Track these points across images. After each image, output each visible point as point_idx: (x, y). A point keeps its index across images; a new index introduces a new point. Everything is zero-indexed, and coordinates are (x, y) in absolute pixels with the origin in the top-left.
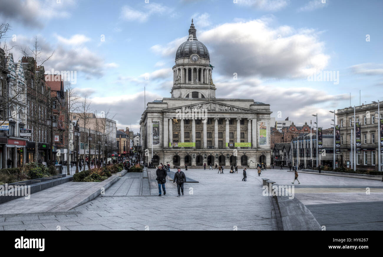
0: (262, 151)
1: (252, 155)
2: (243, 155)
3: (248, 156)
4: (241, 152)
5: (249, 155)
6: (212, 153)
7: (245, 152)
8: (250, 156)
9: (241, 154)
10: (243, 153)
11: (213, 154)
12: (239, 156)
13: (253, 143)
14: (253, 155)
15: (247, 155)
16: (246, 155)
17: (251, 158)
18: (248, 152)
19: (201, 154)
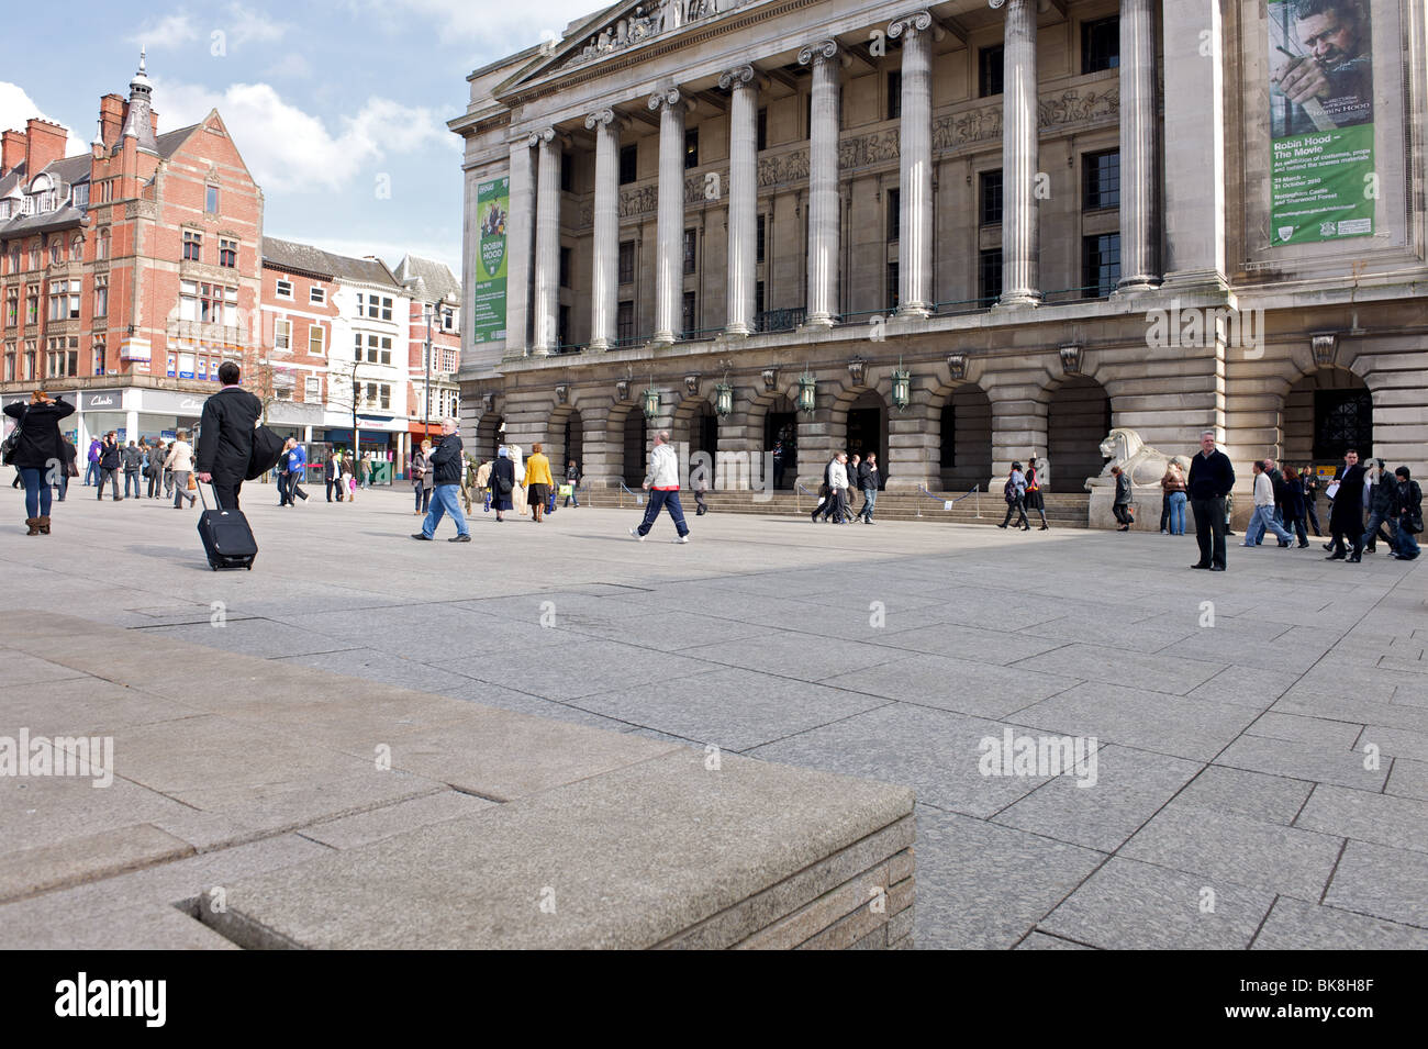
0: (1308, 321)
1: (1152, 370)
2: (1057, 370)
3: (1121, 389)
4: (1034, 337)
5: (1124, 372)
6: (778, 370)
7: (1081, 334)
8: (1139, 387)
9: (1036, 361)
10: (1056, 348)
11: (790, 378)
12: (1021, 392)
13: (1173, 222)
14: (1174, 369)
15: (1101, 377)
16: (1087, 370)
17: (1151, 402)
18: (1111, 332)
19: (706, 386)
